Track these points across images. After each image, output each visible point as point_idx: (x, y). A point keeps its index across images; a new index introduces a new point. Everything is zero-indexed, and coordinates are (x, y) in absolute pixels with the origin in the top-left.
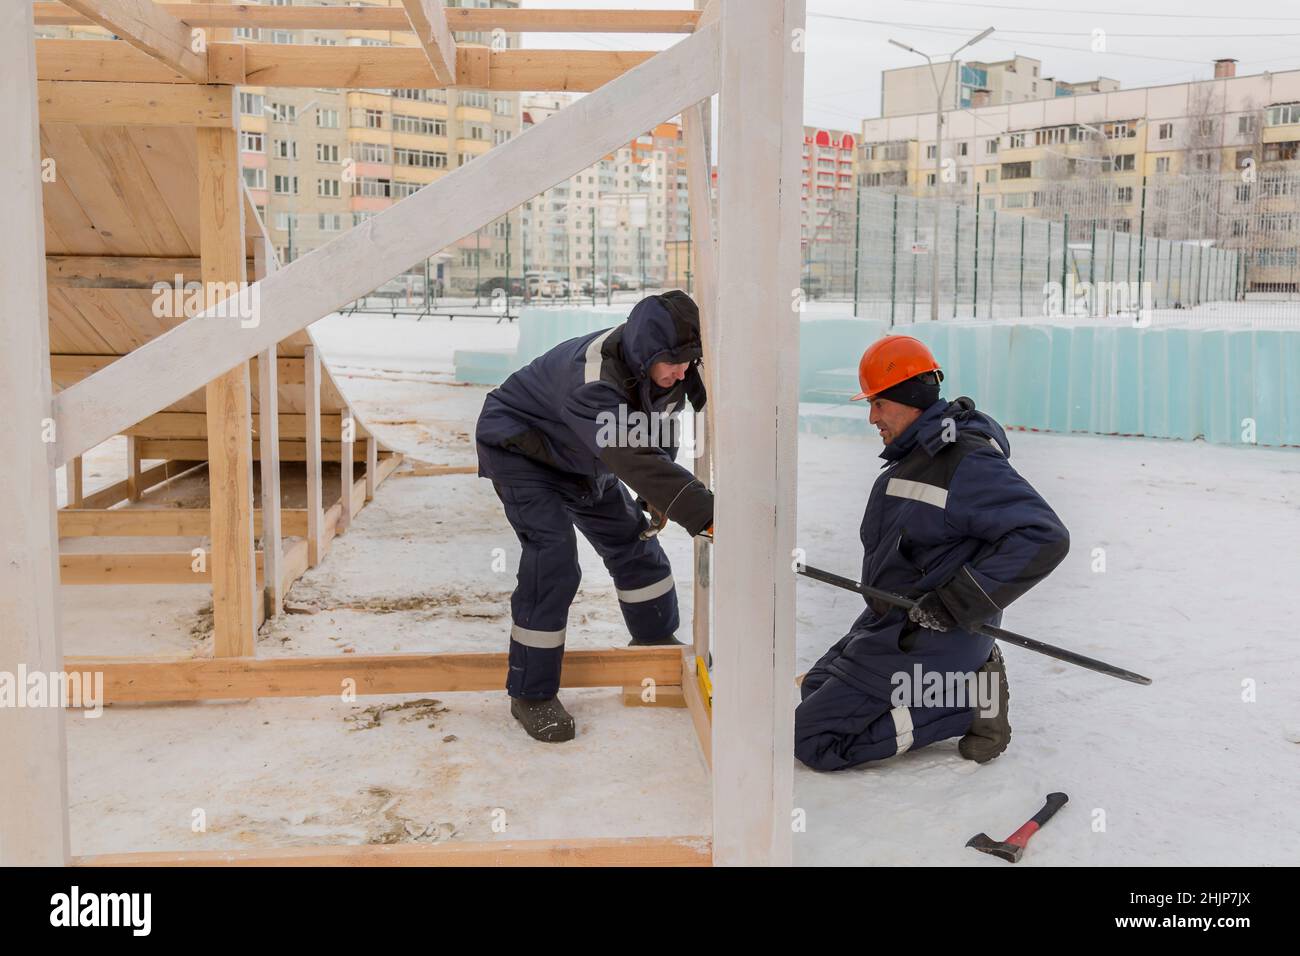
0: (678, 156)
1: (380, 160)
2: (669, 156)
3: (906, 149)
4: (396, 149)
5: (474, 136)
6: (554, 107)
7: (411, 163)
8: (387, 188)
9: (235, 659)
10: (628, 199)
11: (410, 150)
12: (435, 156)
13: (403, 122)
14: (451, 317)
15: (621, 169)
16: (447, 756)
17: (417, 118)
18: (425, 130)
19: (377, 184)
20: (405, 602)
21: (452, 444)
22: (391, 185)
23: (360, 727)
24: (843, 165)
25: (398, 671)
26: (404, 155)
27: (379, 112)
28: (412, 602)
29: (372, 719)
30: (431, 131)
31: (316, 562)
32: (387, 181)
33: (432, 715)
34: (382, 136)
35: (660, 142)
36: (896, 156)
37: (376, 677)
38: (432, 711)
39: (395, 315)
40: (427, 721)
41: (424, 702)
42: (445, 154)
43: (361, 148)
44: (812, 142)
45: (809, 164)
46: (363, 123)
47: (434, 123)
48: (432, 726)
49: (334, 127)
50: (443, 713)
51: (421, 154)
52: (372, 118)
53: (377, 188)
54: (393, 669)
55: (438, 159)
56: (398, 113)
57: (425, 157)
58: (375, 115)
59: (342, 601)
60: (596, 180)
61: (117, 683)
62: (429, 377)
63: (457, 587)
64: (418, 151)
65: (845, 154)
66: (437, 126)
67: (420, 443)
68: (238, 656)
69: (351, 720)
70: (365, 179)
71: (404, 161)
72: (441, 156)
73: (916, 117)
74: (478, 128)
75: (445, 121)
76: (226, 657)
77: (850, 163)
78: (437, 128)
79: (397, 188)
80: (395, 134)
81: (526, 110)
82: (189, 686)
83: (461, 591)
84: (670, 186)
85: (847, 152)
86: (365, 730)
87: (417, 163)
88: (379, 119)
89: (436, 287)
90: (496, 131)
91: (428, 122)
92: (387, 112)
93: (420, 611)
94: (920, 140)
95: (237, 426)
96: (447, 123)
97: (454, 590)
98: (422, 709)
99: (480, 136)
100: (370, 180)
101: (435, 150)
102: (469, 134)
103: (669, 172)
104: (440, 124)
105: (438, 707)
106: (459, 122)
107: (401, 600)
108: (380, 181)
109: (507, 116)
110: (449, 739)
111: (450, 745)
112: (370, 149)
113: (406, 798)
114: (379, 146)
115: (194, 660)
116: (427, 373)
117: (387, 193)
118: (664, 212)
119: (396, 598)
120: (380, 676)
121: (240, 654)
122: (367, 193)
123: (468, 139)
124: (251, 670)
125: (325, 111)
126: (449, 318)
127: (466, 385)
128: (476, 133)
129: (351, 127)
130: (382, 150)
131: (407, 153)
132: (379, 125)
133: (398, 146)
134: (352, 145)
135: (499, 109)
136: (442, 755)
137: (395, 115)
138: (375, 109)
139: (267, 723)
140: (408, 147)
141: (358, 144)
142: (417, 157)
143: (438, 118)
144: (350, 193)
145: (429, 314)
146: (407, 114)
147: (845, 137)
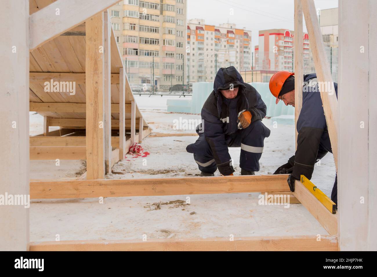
0: (244, 42)
1: (134, 42)
2: (241, 41)
3: (329, 38)
4: (140, 38)
5: (169, 33)
6: (198, 24)
7: (146, 43)
8: (137, 52)
9: (95, 180)
10: (229, 51)
11: (145, 38)
12: (155, 40)
13: (143, 28)
14: (162, 95)
15: (223, 46)
16: (193, 219)
17: (148, 27)
18: (151, 31)
19: (133, 50)
20: (162, 171)
21: (169, 129)
22: (138, 51)
23: (152, 209)
24: (305, 45)
25: (167, 185)
26: (143, 40)
27: (135, 24)
28: (165, 172)
29: (156, 207)
30: (153, 31)
31: (123, 159)
32: (137, 49)
33: (183, 206)
34: (135, 33)
35: (237, 36)
36: (325, 40)
37: (157, 188)
38: (182, 204)
39: (140, 95)
40: (181, 208)
41: (178, 201)
42: (158, 39)
43: (128, 37)
44: (293, 36)
45: (292, 44)
46: (128, 28)
47: (155, 28)
48: (184, 210)
49: (118, 30)
50: (188, 205)
51: (149, 40)
52: (132, 26)
53: (133, 52)
54: (164, 184)
55: (156, 41)
56: (141, 25)
57: (151, 41)
58: (133, 26)
59: (135, 170)
60: (214, 50)
61: (44, 190)
62: (157, 111)
63: (183, 166)
64: (149, 39)
65: (305, 41)
66: (156, 29)
67: (157, 128)
68: (97, 179)
69: (147, 207)
70: (129, 49)
71: (143, 42)
72: (157, 40)
73: (332, 26)
74: (170, 30)
75: (158, 28)
76: (91, 179)
77: (308, 44)
78: (155, 30)
79: (140, 52)
80: (140, 32)
81: (188, 25)
82: (75, 192)
83: (185, 168)
84: (241, 52)
85: (306, 40)
86: (154, 211)
87: (148, 43)
88: (134, 27)
89: (155, 88)
90: (177, 31)
91: (152, 28)
92: (137, 24)
93: (169, 174)
94: (334, 34)
95: (98, 77)
96: (159, 29)
97: (182, 168)
98: (177, 204)
99: (172, 33)
100: (130, 49)
101: (155, 38)
102: (167, 32)
103: (241, 47)
104: (157, 29)
105: (184, 203)
106: (164, 28)
107: (160, 171)
108: (134, 49)
109: (181, 26)
110: (193, 213)
111: (194, 216)
112: (131, 38)
113: (178, 234)
114: (134, 37)
115: (78, 180)
116: (156, 110)
117: (137, 54)
118: (239, 61)
119: (158, 170)
120: (159, 188)
121: (97, 178)
122: (129, 54)
123: (167, 34)
124: (102, 185)
125: (115, 24)
126: (161, 96)
127: (171, 113)
128: (170, 32)
129: (124, 30)
130: (135, 38)
131: (144, 39)
132: (134, 29)
133: (141, 37)
134: (124, 36)
135: (178, 24)
136: (191, 219)
137: (140, 26)
138: (133, 23)
139: (110, 208)
140: (144, 37)
141: (126, 36)
142: (148, 40)
143: (156, 26)
144: (123, 54)
145: (153, 95)
146: (144, 25)
147: (306, 35)
